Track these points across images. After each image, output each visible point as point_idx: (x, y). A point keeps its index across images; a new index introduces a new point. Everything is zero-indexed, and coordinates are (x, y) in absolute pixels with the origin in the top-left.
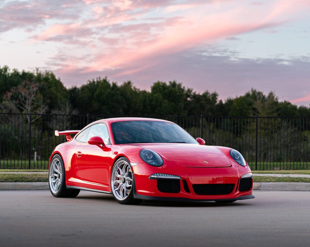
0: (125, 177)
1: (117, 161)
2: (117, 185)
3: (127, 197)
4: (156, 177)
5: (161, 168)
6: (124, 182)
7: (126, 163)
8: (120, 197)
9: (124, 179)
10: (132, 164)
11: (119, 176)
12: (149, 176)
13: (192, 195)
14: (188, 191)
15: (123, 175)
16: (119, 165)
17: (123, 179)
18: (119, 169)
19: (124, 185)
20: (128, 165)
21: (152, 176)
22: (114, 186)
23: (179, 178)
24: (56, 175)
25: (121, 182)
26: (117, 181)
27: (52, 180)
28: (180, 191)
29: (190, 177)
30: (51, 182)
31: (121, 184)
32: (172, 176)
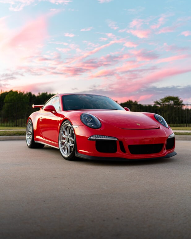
0: (69, 137)
1: (63, 124)
2: (63, 143)
3: (70, 154)
4: (95, 138)
5: (99, 130)
6: (68, 142)
7: (70, 125)
8: (65, 153)
9: (68, 139)
10: (74, 127)
11: (64, 136)
12: (88, 137)
13: (128, 155)
14: (123, 150)
15: (67, 136)
16: (64, 127)
17: (67, 139)
18: (64, 131)
19: (68, 144)
20: (71, 128)
21: (92, 138)
22: (61, 144)
23: (116, 139)
24: (30, 133)
25: (66, 141)
26: (63, 140)
27: (28, 136)
28: (116, 151)
29: (126, 138)
30: (27, 137)
31: (66, 143)
32: (110, 137)
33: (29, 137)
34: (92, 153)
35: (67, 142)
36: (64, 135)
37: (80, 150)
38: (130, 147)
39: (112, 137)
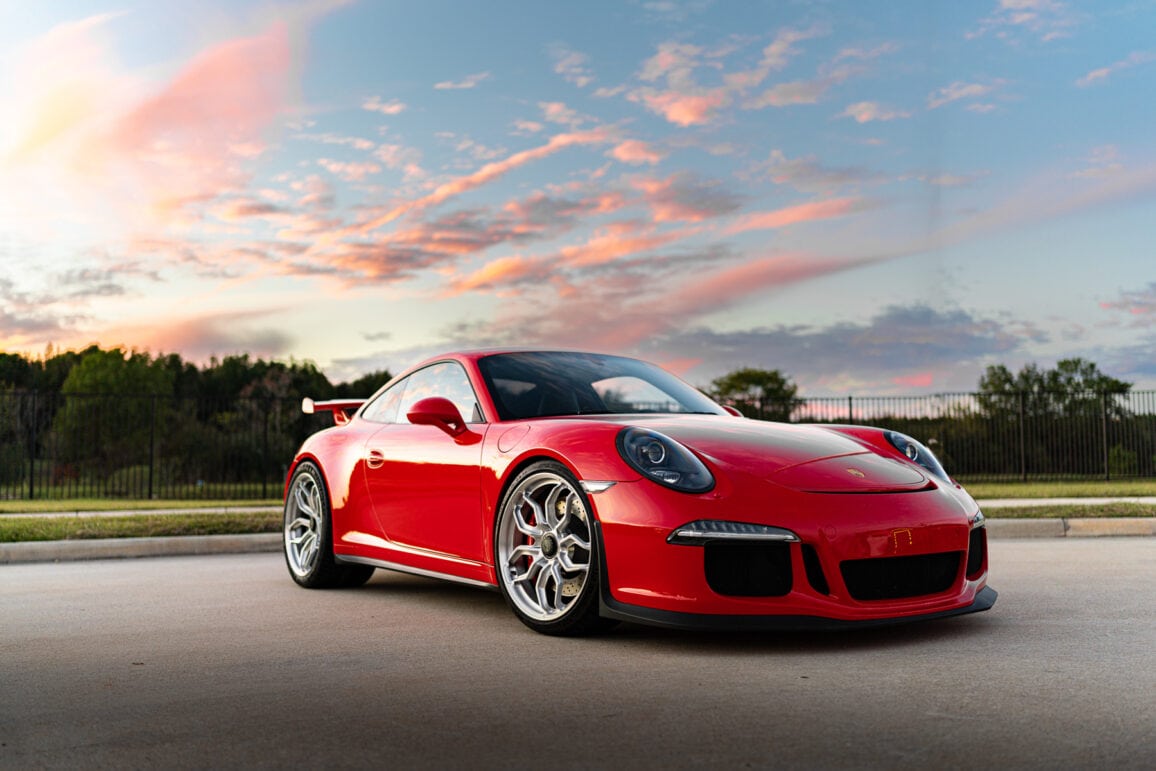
0: (554, 532)
1: (521, 475)
2: (523, 562)
3: (566, 609)
4: (697, 534)
5: (706, 498)
6: (551, 552)
7: (558, 480)
8: (539, 608)
9: (553, 540)
10: (590, 486)
11: (528, 529)
12: (668, 532)
13: (839, 605)
14: (820, 584)
15: (546, 527)
16: (527, 490)
17: (548, 543)
18: (526, 504)
19: (551, 562)
20: (568, 491)
22: (511, 565)
23: (791, 537)
24: (306, 522)
25: (537, 553)
26: (520, 547)
27: (294, 533)
28: (790, 589)
29: (829, 532)
30: (291, 539)
31: (536, 559)
32: (759, 528)
33: (298, 540)
34: (678, 597)
35: (541, 555)
36: (526, 526)
37: (621, 590)
38: (848, 567)
39: (773, 527)
